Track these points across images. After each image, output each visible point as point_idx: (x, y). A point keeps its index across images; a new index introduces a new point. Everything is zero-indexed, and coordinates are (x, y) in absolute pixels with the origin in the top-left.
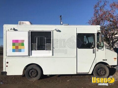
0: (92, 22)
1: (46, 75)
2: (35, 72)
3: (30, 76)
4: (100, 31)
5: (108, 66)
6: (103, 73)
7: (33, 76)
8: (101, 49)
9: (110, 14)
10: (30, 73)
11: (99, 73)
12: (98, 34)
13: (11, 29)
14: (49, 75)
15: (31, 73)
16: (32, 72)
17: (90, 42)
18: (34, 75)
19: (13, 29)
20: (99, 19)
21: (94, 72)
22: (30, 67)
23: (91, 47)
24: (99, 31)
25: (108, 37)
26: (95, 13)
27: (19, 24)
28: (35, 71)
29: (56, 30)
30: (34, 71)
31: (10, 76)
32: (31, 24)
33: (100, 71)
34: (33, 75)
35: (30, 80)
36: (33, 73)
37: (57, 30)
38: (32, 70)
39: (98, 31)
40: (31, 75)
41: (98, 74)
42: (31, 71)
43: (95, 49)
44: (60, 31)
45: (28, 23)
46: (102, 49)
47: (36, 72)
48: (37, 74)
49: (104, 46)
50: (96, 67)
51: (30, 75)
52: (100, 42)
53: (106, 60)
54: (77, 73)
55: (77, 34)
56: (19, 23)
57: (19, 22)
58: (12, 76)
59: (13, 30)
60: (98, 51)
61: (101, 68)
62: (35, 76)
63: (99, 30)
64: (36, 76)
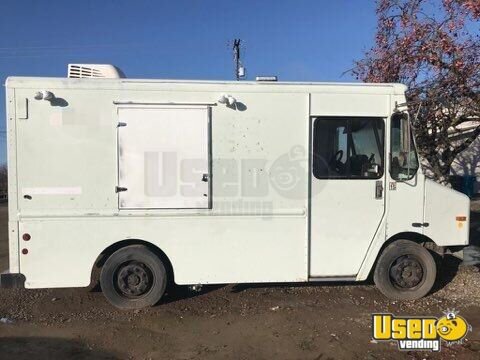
0: (366, 68)
1: (186, 288)
2: (141, 276)
3: (120, 292)
4: (406, 108)
5: (431, 248)
6: (414, 278)
7: (132, 292)
8: (408, 182)
9: (441, 36)
10: (120, 277)
11: (397, 277)
12: (397, 118)
13: (39, 97)
14: (198, 286)
15: (125, 279)
16: (130, 273)
17: (362, 153)
18: (138, 287)
19: (45, 95)
20: (396, 56)
21: (379, 272)
22: (120, 256)
23: (366, 174)
24: (401, 109)
25: (430, 132)
26: (379, 33)
27: (69, 75)
28: (143, 271)
29: (226, 101)
30: (138, 270)
31: (37, 290)
32: (122, 75)
33: (400, 269)
34: (134, 287)
35: (122, 308)
36: (131, 279)
37: (231, 101)
38: (129, 266)
39: (397, 106)
40: (127, 286)
41: (392, 279)
42: (125, 269)
43: (383, 179)
44: (241, 107)
45: (106, 71)
46: (412, 181)
47: (144, 275)
48: (150, 283)
49: (420, 170)
50: (385, 251)
51: (122, 286)
52: (403, 154)
53: (426, 225)
54: (309, 277)
55: (311, 117)
56: (69, 72)
57: (70, 65)
58: (45, 290)
59: (46, 99)
60: (395, 189)
61: (406, 256)
62: (141, 290)
63: (403, 105)
64: (143, 292)
